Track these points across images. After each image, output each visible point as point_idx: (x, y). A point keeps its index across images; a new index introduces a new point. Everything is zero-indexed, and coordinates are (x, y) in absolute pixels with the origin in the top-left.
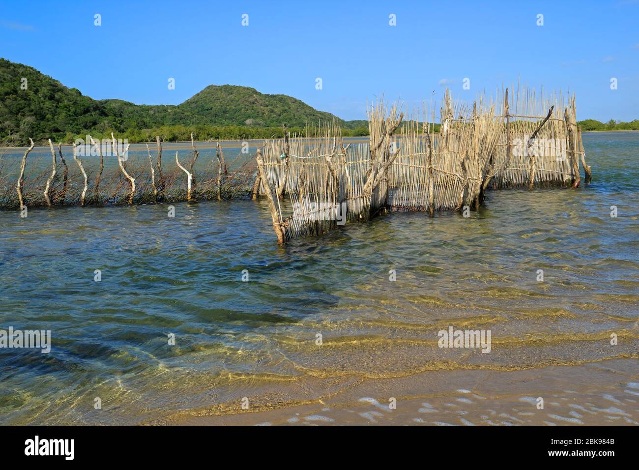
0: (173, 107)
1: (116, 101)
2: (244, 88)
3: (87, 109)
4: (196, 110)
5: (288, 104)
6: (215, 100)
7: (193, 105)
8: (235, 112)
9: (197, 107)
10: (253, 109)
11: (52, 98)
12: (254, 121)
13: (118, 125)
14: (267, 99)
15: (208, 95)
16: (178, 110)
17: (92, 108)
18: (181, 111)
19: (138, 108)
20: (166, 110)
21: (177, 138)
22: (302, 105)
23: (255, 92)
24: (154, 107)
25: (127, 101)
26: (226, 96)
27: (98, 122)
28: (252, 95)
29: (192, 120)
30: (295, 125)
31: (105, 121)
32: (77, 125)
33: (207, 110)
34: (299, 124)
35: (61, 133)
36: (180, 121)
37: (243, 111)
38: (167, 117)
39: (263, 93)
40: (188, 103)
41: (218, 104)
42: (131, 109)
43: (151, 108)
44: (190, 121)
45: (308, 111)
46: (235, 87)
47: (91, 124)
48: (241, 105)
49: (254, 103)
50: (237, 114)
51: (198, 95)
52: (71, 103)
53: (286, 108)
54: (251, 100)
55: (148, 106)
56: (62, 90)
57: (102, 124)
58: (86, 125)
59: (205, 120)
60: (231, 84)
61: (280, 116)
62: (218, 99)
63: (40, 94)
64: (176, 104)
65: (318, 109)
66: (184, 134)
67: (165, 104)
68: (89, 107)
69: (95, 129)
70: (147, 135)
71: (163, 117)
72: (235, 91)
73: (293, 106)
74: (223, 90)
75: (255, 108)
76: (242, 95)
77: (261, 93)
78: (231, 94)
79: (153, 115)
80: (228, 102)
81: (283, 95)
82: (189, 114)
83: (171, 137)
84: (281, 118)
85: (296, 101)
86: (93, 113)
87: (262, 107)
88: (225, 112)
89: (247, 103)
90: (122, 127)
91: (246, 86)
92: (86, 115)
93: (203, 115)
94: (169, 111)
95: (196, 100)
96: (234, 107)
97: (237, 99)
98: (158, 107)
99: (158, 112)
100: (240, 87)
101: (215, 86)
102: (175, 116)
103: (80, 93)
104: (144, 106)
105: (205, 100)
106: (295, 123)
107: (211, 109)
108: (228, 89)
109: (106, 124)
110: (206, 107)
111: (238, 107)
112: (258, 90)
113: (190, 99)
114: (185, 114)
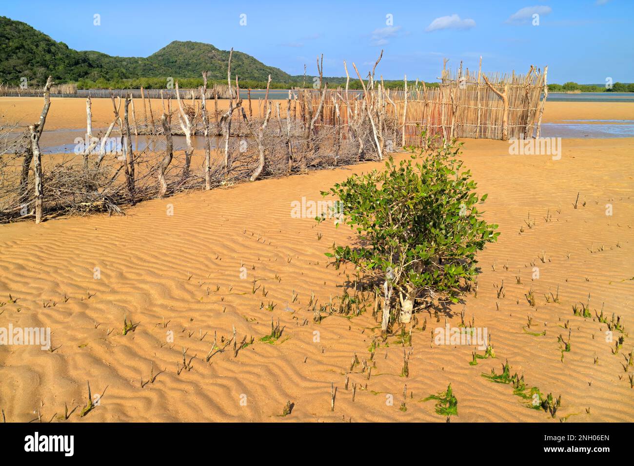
0: (143, 59)
1: (93, 52)
2: (204, 45)
3: (78, 61)
4: (163, 63)
5: (242, 60)
6: (179, 54)
7: (160, 58)
8: (196, 66)
9: (163, 59)
10: (211, 63)
11: (49, 51)
12: (212, 73)
13: (105, 75)
14: (224, 54)
15: (173, 50)
16: (147, 62)
17: (81, 61)
18: (150, 63)
19: (113, 60)
20: (137, 62)
21: (151, 86)
22: (254, 61)
23: (213, 48)
24: (127, 58)
25: (103, 53)
26: (189, 51)
27: (89, 72)
28: (211, 51)
29: (159, 71)
30: (247, 78)
31: (95, 72)
32: (73, 74)
33: (172, 62)
34: (250, 77)
35: (63, 80)
36: (150, 72)
37: (203, 64)
38: (138, 68)
39: (221, 49)
40: (156, 56)
41: (181, 58)
42: (107, 60)
43: (123, 60)
44: (158, 71)
45: (258, 66)
46: (196, 43)
47: (84, 73)
48: (202, 59)
49: (212, 58)
50: (198, 67)
51: (164, 49)
52: (64, 56)
53: (240, 63)
54: (210, 55)
55: (121, 58)
56: (54, 44)
57: (92, 74)
58: (80, 74)
59: (171, 71)
60: (193, 41)
61: (235, 70)
62: (182, 53)
63: (40, 48)
64: (145, 57)
65: (268, 65)
66: (156, 84)
67: (136, 57)
68: (79, 59)
69: (87, 78)
70: (130, 84)
71: (135, 68)
72: (196, 47)
73: (246, 61)
74: (186, 45)
75: (213, 62)
76: (202, 51)
77: (218, 49)
78: (193, 49)
79: (126, 66)
80: (190, 56)
81: (238, 52)
82: (157, 65)
83: (147, 86)
84: (236, 71)
85: (249, 57)
86: (83, 65)
87: (219, 62)
88: (188, 65)
89: (207, 58)
90: (108, 77)
91: (206, 43)
92: (77, 66)
93: (169, 67)
94: (140, 62)
95: (163, 53)
96: (195, 61)
97: (198, 54)
98: (130, 59)
99: (130, 63)
100: (200, 43)
101: (179, 42)
102: (144, 68)
103: (67, 47)
104: (118, 57)
105: (171, 54)
106: (247, 76)
107: (176, 62)
108: (190, 45)
109: (96, 74)
110: (171, 60)
111: (198, 61)
112: (216, 47)
113: (158, 52)
114: (154, 65)
